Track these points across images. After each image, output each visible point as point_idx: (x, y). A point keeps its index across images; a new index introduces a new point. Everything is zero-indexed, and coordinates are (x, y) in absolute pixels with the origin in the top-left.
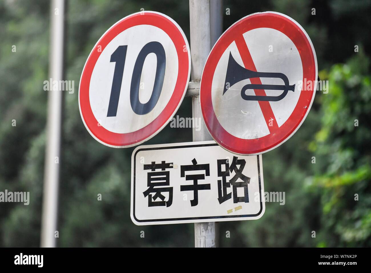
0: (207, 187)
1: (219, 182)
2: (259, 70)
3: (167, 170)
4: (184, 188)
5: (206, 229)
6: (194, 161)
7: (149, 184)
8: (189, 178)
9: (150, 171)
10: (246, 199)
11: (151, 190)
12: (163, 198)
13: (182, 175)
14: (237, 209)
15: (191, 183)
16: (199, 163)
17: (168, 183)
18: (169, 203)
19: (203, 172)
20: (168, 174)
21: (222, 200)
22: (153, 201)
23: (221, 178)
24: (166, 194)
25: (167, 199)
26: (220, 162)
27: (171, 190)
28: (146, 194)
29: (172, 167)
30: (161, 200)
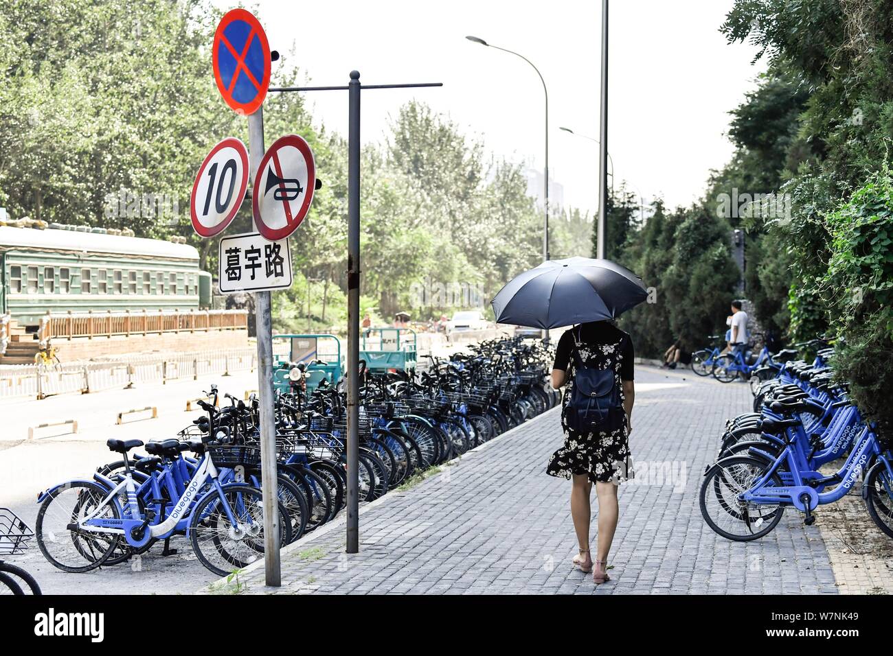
0: (259, 266)
1: (266, 262)
3: (238, 254)
4: (247, 267)
5: (261, 297)
6: (252, 247)
7: (229, 265)
8: (249, 259)
9: (229, 255)
10: (281, 274)
11: (229, 269)
12: (236, 274)
13: (246, 257)
14: (276, 281)
15: (251, 263)
16: (254, 248)
17: (238, 263)
18: (239, 278)
19: (257, 255)
20: (238, 256)
21: (268, 275)
22: (230, 276)
23: (267, 259)
24: (237, 271)
25: (238, 276)
27: (240, 268)
28: (227, 271)
29: (240, 252)
30: (234, 276)
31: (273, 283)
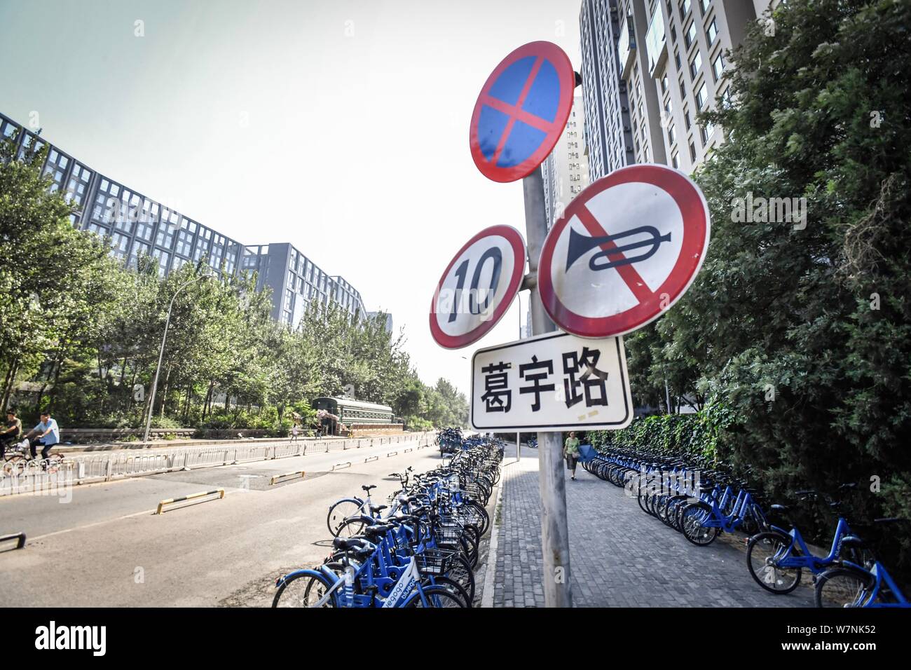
0: (551, 388)
1: (566, 381)
2: (610, 232)
3: (505, 371)
4: (523, 390)
5: (552, 440)
6: (534, 358)
7: (487, 388)
8: (528, 378)
9: (488, 374)
10: (603, 401)
11: (489, 394)
12: (501, 402)
13: (522, 376)
14: (591, 415)
15: (531, 383)
16: (539, 360)
17: (505, 386)
18: (508, 409)
19: (545, 370)
20: (506, 375)
21: (569, 403)
22: (491, 406)
23: (568, 376)
24: (504, 398)
25: (505, 404)
26: (565, 356)
27: (509, 393)
28: (484, 398)
29: (510, 367)
30: (499, 405)
31: (581, 418)
